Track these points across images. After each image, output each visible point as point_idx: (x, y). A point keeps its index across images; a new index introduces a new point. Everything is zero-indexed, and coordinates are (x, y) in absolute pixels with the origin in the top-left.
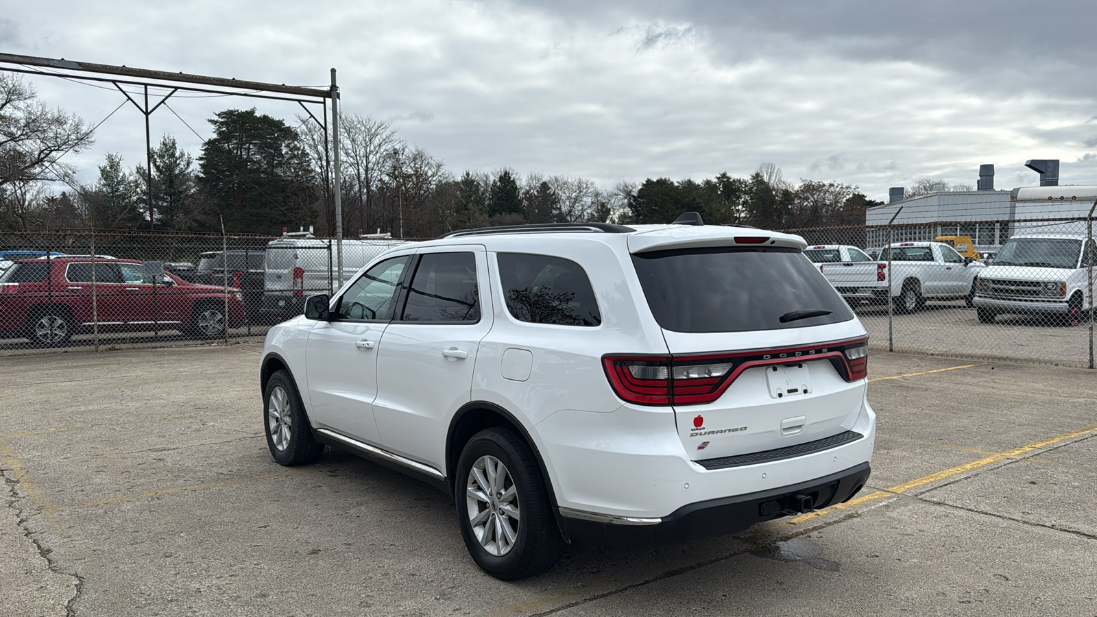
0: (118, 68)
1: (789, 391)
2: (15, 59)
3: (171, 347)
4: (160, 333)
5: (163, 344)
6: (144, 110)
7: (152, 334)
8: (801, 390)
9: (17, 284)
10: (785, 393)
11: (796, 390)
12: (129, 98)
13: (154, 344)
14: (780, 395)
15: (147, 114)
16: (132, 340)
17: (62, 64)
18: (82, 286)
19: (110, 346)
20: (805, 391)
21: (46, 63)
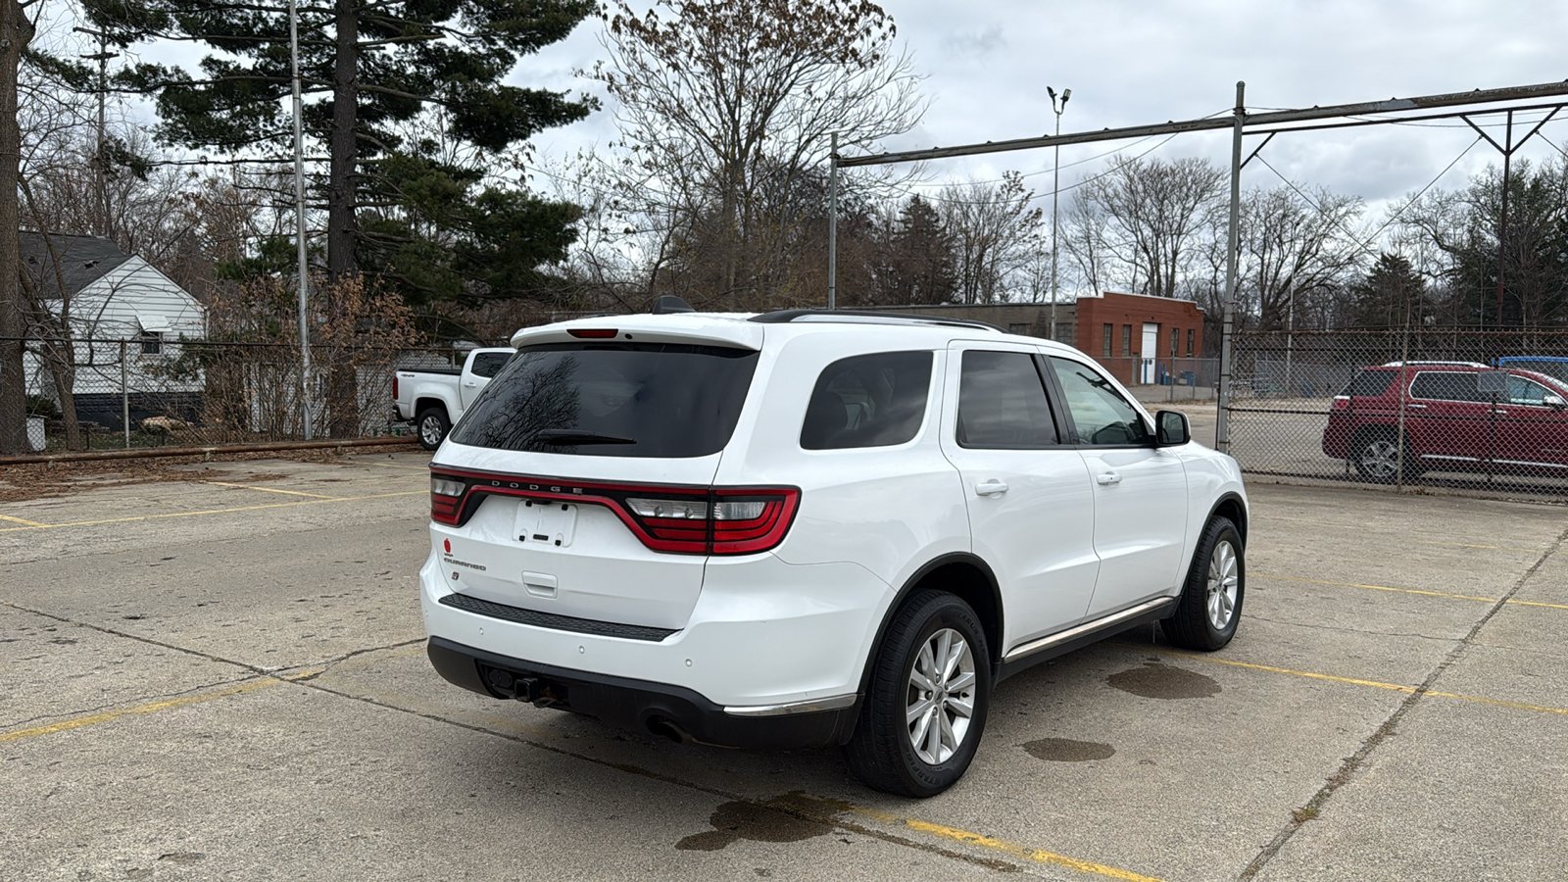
0: (1467, 95)
1: (536, 537)
2: (1335, 111)
3: (1506, 500)
4: (1496, 478)
5: (1497, 494)
6: (1504, 149)
7: (1484, 477)
8: (552, 540)
9: (1348, 398)
10: (529, 537)
11: (545, 538)
12: (1483, 135)
13: (1481, 493)
14: (522, 538)
15: (1508, 153)
16: (1449, 483)
17: (1394, 105)
18: (1427, 404)
19: (1417, 488)
20: (558, 543)
21: (1372, 108)
